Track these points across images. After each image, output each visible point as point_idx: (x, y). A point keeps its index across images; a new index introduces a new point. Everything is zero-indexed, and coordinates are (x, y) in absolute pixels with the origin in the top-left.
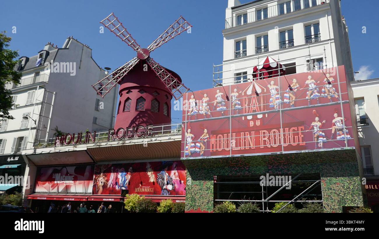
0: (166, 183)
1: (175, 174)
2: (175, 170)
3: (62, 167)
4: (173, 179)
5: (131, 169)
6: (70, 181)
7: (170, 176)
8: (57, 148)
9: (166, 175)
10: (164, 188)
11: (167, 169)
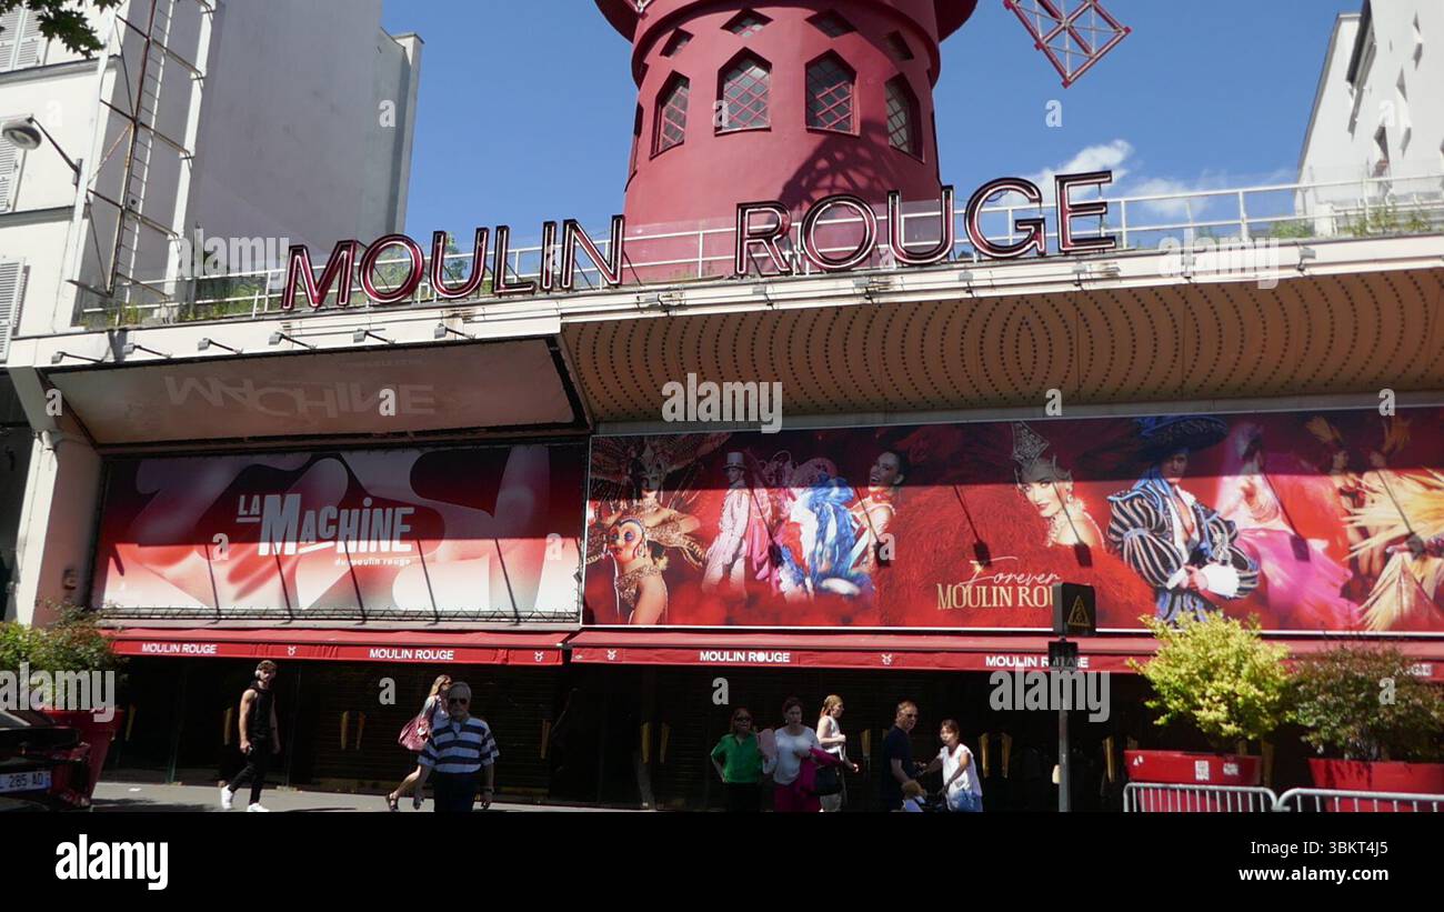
0: (1186, 558)
1: (1249, 495)
2: (1251, 473)
3: (308, 456)
4: (1239, 526)
5: (887, 468)
6: (385, 545)
7: (1210, 511)
8: (306, 323)
9: (1180, 507)
10: (1171, 585)
11: (1180, 466)
